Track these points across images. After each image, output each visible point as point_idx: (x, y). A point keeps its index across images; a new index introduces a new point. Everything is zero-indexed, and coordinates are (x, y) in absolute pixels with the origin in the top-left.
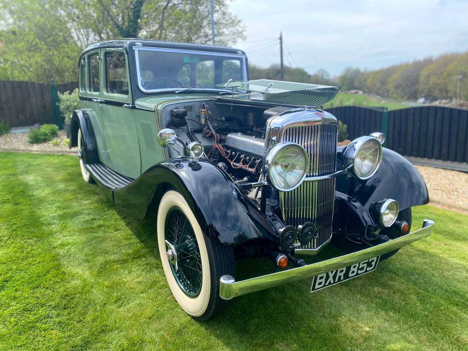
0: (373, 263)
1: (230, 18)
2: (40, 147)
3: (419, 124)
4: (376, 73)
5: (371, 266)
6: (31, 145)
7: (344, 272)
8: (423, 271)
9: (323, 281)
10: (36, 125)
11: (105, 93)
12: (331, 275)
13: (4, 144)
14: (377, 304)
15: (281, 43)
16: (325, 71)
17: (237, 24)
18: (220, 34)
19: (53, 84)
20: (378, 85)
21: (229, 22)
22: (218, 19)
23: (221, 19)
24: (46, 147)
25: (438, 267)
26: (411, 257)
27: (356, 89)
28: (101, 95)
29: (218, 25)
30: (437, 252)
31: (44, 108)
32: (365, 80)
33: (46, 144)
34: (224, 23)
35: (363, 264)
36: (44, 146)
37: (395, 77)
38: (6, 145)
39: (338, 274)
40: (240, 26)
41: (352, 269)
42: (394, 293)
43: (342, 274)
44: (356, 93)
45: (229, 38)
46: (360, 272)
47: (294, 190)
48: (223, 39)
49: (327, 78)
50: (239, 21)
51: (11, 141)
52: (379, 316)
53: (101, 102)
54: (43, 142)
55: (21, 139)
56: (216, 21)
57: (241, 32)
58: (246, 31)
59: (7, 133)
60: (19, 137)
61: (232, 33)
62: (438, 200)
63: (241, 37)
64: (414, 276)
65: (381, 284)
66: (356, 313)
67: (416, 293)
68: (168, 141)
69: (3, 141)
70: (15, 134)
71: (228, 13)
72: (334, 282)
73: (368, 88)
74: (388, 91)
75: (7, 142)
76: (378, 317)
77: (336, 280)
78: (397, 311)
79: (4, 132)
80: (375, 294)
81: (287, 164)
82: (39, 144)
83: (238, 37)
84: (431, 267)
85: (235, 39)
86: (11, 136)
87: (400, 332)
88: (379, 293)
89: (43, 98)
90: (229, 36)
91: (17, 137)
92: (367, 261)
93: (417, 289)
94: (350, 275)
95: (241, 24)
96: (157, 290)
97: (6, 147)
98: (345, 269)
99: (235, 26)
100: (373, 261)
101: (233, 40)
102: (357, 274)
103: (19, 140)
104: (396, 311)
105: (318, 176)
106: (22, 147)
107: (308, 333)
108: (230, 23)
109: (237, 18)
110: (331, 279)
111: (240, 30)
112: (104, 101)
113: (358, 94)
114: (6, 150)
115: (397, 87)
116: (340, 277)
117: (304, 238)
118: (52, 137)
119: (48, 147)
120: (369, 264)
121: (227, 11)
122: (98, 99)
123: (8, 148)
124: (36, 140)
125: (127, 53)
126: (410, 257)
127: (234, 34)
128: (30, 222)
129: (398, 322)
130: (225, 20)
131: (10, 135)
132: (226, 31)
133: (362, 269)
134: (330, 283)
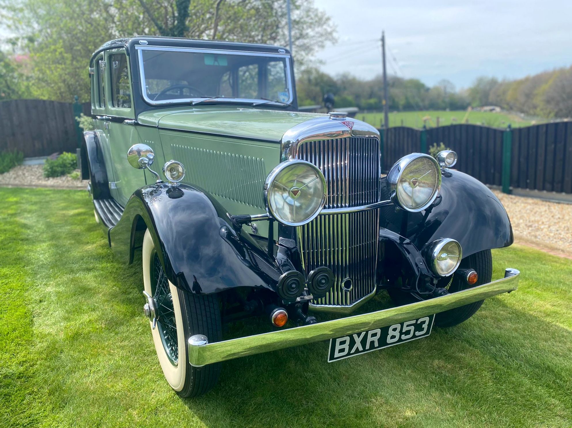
0: (425, 326)
1: (316, 15)
2: (56, 181)
3: (553, 146)
4: (520, 83)
5: (422, 329)
6: (47, 179)
7: (378, 336)
8: (509, 340)
9: (346, 346)
10: (55, 154)
11: (110, 107)
12: (358, 340)
13: (15, 178)
14: (431, 382)
15: (383, 46)
16: (448, 82)
17: (325, 23)
18: (302, 36)
19: (77, 103)
20: (522, 99)
21: (314, 21)
22: (301, 16)
23: (304, 16)
24: (64, 181)
25: (533, 335)
26: (499, 321)
27: (491, 104)
28: (107, 111)
29: (300, 25)
30: (538, 315)
31: (66, 133)
32: (504, 93)
33: (64, 178)
34: (308, 22)
35: (408, 326)
36: (62, 180)
37: (545, 87)
38: (17, 179)
39: (370, 339)
40: (329, 26)
41: (391, 333)
42: (461, 368)
43: (376, 339)
44: (491, 110)
45: (315, 41)
46: (403, 337)
47: (308, 224)
48: (307, 43)
49: (452, 91)
50: (328, 19)
51: (24, 174)
52: (430, 398)
53: (107, 120)
54: (60, 176)
55: (36, 171)
56: (297, 19)
57: (331, 33)
58: (337, 32)
59: (20, 165)
60: (33, 170)
61: (318, 35)
62: (561, 248)
63: (330, 40)
64: (495, 347)
65: (445, 356)
66: (399, 392)
67: (492, 368)
68: (142, 160)
69: (14, 174)
70: (30, 166)
71: (313, 8)
72: (364, 350)
73: (508, 104)
74: (535, 107)
75: (18, 176)
76: (427, 399)
77: (368, 347)
78: (457, 392)
79: (16, 164)
80: (434, 369)
81: (296, 190)
82: (56, 178)
83: (326, 39)
84: (523, 335)
85: (322, 42)
86: (25, 168)
87: (453, 419)
88: (439, 368)
89: (64, 121)
90: (314, 38)
91: (31, 170)
92: (414, 322)
93: (496, 364)
94: (389, 340)
95: (331, 23)
96: (141, 357)
97: (17, 182)
98: (379, 331)
99: (322, 25)
100: (424, 322)
101: (320, 44)
102: (400, 340)
103: (33, 174)
104: (455, 392)
105: (349, 206)
106: (35, 182)
107: (324, 417)
108: (316, 22)
109: (325, 14)
110: (358, 345)
111: (329, 30)
112: (110, 118)
113: (494, 112)
114: (16, 185)
115: (548, 102)
116: (372, 343)
117: (316, 289)
118: (72, 168)
119: (65, 182)
120: (418, 327)
121: (312, 7)
122: (103, 116)
123: (19, 183)
124: (52, 173)
125: (128, 55)
126: (497, 320)
127: (322, 35)
128: (12, 271)
129: (454, 406)
130: (309, 18)
131: (23, 167)
132: (310, 32)
133: (408, 332)
134: (357, 351)
